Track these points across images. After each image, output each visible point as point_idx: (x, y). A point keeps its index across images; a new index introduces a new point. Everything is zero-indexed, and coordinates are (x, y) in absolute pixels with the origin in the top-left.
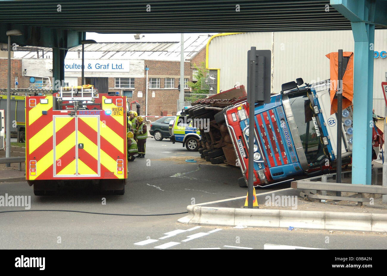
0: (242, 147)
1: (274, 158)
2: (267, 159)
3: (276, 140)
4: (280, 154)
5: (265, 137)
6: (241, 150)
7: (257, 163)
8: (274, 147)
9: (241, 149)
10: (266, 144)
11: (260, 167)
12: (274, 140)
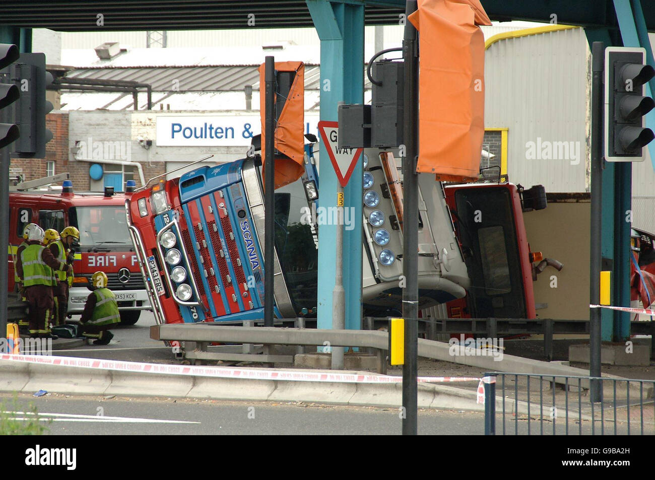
0: (158, 272)
1: (223, 296)
2: (210, 298)
3: (227, 256)
4: (235, 286)
5: (203, 250)
6: (154, 280)
7: (188, 307)
9: (156, 278)
10: (207, 265)
11: (195, 316)
12: (222, 256)
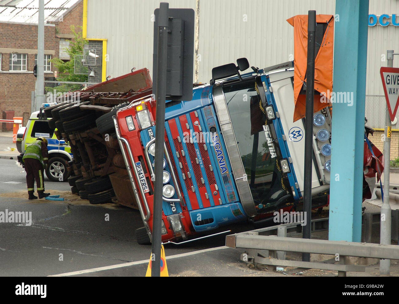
0: (143, 174)
1: (198, 194)
2: (186, 195)
3: (201, 163)
4: (208, 187)
5: (182, 158)
6: (141, 181)
7: (169, 203)
8: (198, 176)
9: (142, 179)
10: (185, 169)
11: (174, 209)
12: (198, 163)
